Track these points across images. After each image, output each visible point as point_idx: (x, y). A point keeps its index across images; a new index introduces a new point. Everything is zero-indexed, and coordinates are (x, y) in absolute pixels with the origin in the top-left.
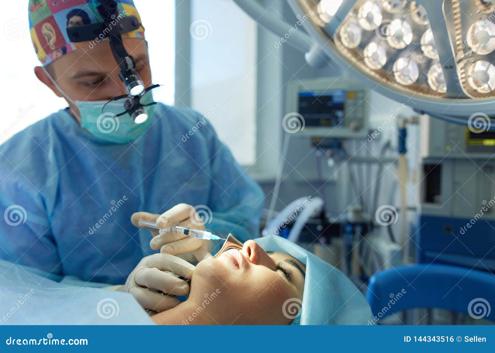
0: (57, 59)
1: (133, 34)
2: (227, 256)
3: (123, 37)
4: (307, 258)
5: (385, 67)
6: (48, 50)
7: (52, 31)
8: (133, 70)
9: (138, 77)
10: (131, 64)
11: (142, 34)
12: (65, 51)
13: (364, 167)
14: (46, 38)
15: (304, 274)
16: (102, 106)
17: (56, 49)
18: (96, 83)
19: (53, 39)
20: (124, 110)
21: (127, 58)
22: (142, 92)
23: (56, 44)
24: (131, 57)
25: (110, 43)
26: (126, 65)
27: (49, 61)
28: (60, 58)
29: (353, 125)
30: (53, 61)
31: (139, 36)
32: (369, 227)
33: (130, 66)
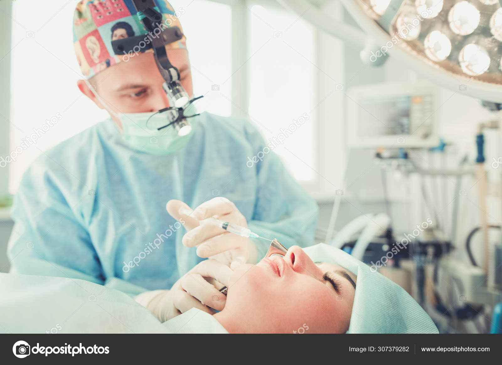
0: (101, 72)
1: (176, 45)
2: (266, 261)
3: (167, 47)
4: (359, 267)
5: (449, 58)
6: (91, 63)
7: (95, 44)
8: (177, 81)
9: (183, 89)
10: (175, 76)
11: (184, 44)
12: (108, 64)
13: (439, 180)
14: (90, 52)
15: (354, 285)
16: (147, 118)
17: (100, 62)
18: (138, 94)
19: (98, 52)
20: (168, 123)
21: (172, 70)
22: (187, 104)
23: (100, 57)
24: (175, 69)
25: (154, 55)
26: (171, 77)
27: (92, 73)
28: (104, 70)
29: (421, 132)
30: (97, 74)
31: (182, 46)
32: (444, 249)
33: (175, 78)
